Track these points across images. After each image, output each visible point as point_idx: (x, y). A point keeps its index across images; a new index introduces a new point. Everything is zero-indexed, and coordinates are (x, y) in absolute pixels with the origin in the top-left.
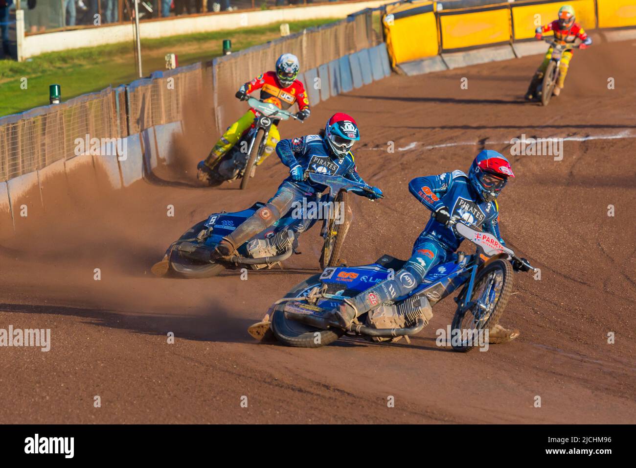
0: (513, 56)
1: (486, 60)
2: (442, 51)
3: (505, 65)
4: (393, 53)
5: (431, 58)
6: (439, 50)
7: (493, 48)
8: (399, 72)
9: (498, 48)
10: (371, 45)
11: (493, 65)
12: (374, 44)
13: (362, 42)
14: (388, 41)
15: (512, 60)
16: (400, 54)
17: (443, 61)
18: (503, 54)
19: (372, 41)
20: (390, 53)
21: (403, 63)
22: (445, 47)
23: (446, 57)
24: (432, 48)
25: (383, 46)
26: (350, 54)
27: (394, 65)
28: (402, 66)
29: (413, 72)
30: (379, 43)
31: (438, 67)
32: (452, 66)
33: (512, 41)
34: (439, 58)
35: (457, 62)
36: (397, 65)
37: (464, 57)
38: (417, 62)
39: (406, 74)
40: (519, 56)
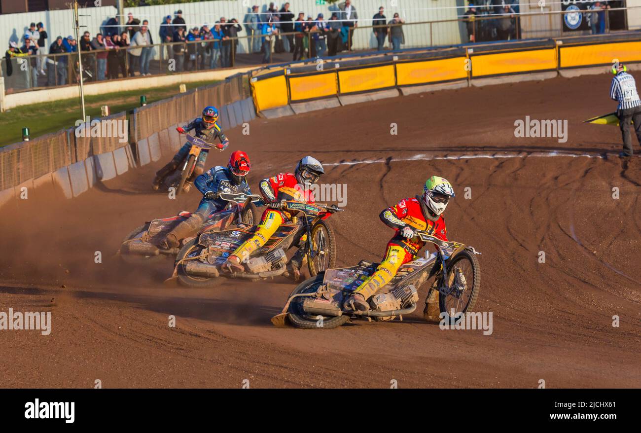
0: (339, 105)
1: (321, 108)
2: (291, 102)
3: (333, 111)
4: (257, 103)
5: (283, 107)
6: (288, 102)
7: (326, 99)
8: (261, 116)
9: (329, 99)
10: (242, 98)
11: (326, 111)
12: (244, 97)
13: (236, 97)
14: (254, 95)
15: (339, 107)
16: (262, 104)
17: (292, 109)
18: (333, 104)
19: (243, 96)
20: (255, 103)
21: (264, 110)
22: (293, 99)
23: (294, 106)
24: (284, 100)
25: (250, 99)
26: (228, 105)
27: (258, 112)
28: (263, 113)
29: (271, 117)
30: (247, 97)
31: (288, 113)
32: (297, 112)
33: (339, 95)
34: (288, 106)
35: (301, 109)
36: (260, 112)
37: (306, 106)
38: (273, 109)
39: (266, 118)
40: (343, 105)
